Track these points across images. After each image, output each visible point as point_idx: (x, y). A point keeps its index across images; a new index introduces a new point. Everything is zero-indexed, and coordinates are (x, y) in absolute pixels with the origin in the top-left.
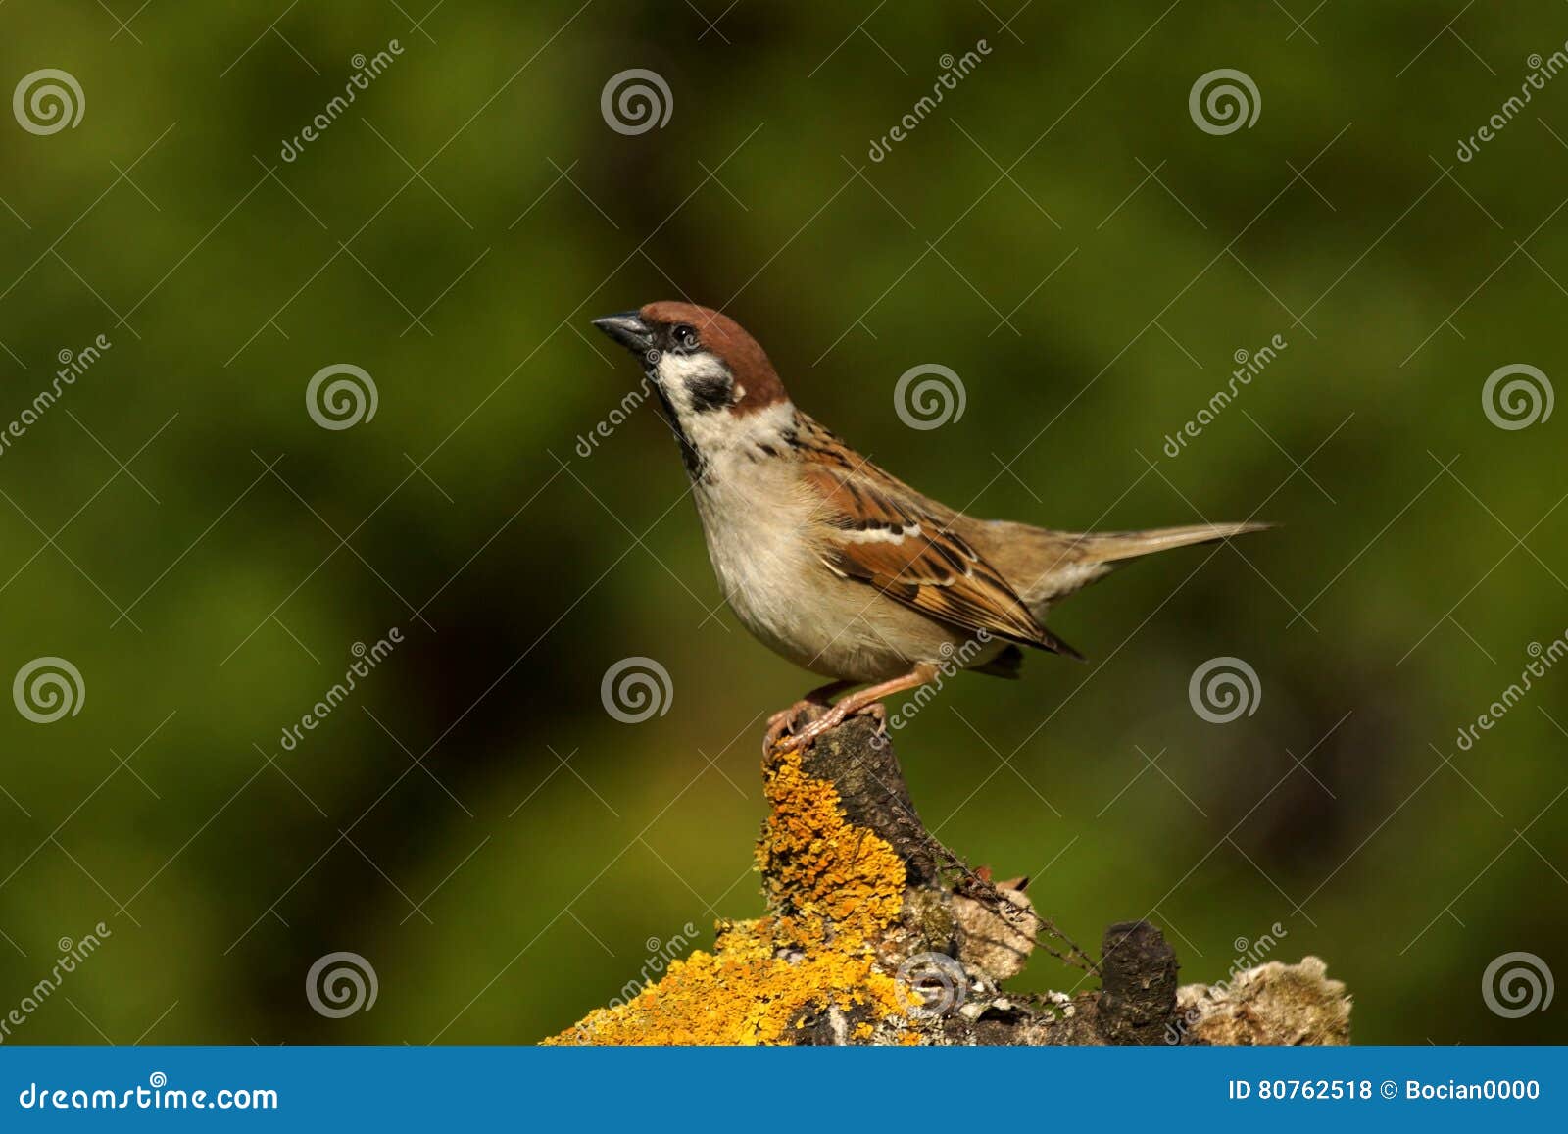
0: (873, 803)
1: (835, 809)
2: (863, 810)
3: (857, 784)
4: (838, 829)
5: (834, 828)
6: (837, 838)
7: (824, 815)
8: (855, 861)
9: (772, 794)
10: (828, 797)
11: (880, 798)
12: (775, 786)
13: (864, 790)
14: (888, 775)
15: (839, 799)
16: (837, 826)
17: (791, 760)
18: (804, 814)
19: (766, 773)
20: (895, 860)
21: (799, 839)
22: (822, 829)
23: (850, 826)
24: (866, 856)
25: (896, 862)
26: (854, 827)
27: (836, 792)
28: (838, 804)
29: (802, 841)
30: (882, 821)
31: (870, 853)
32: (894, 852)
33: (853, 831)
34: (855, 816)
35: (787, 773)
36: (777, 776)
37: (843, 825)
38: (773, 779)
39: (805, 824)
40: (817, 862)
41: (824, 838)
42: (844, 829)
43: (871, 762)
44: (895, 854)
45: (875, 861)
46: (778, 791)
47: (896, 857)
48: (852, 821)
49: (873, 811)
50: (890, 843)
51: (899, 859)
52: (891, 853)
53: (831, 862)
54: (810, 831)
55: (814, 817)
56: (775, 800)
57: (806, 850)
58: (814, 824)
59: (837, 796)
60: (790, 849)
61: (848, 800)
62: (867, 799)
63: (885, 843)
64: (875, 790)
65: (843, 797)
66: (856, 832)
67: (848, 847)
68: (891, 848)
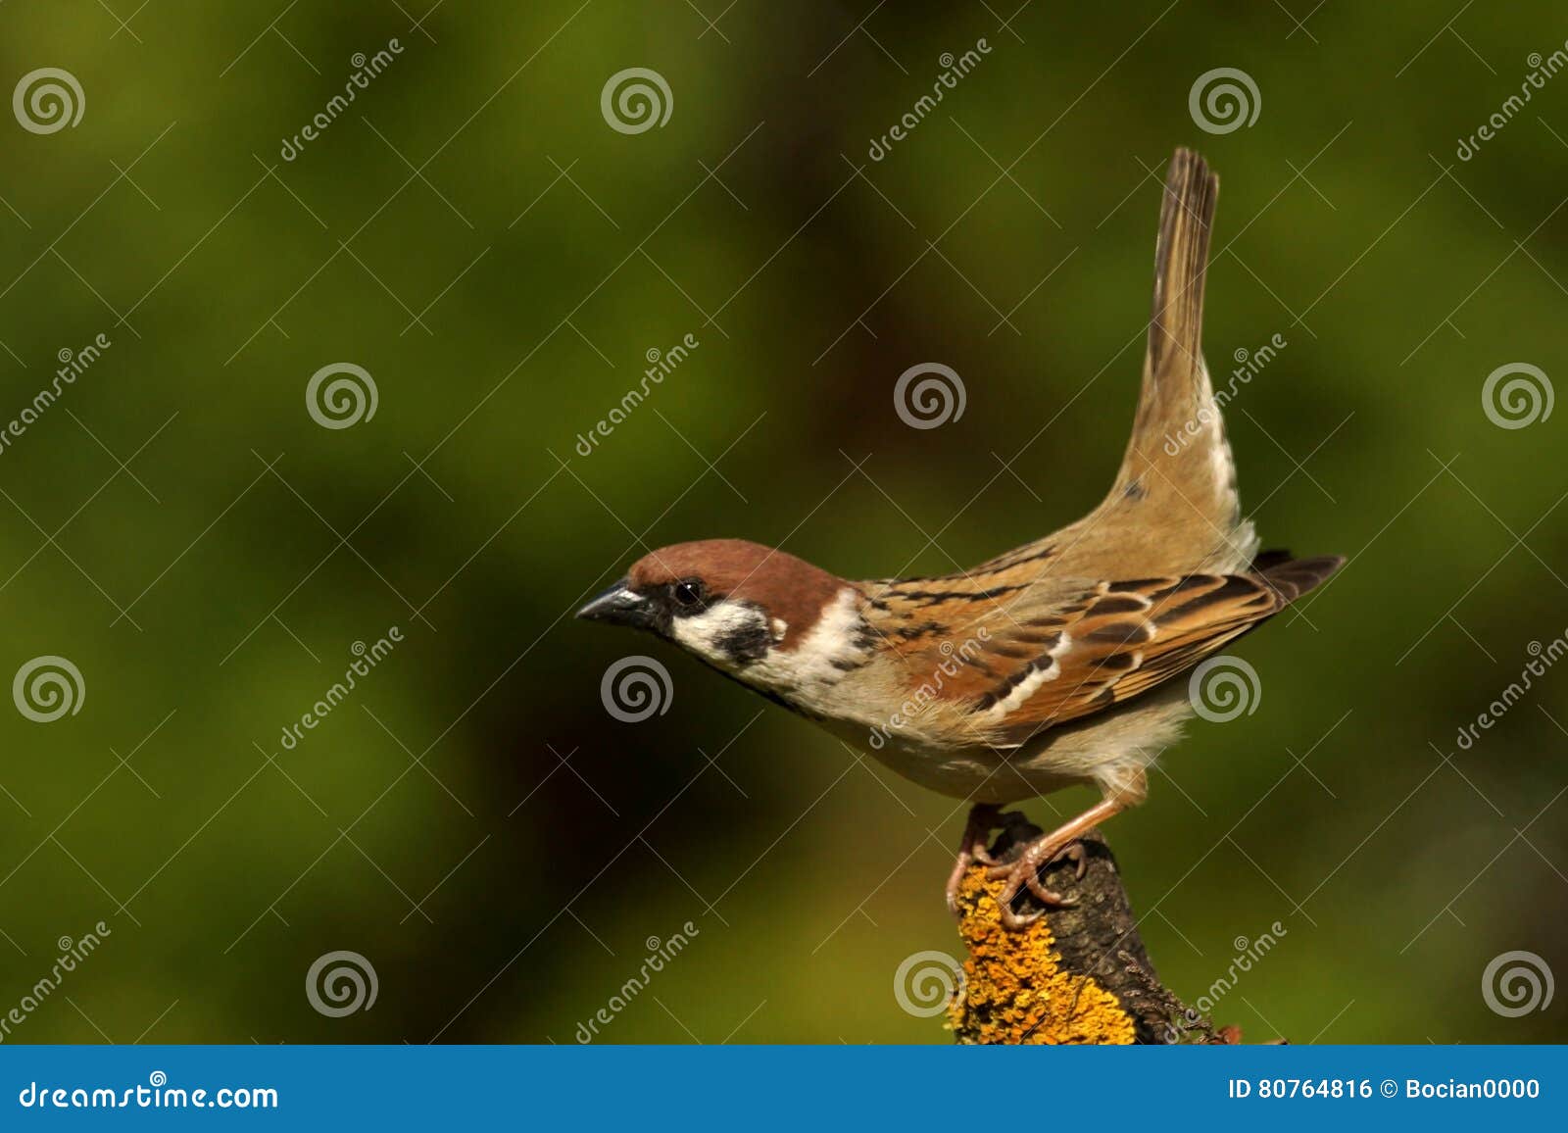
0: (1094, 945)
1: (1047, 952)
2: (1081, 953)
3: (1074, 922)
4: (1051, 977)
5: (1046, 976)
6: (1050, 988)
7: (1033, 960)
8: (1072, 1017)
9: (969, 933)
10: (1039, 937)
11: (1103, 940)
12: (971, 922)
13: (1083, 929)
14: (1113, 910)
15: (1052, 940)
16: (1050, 973)
17: (992, 890)
18: (1008, 958)
19: (961, 907)
20: (1120, 1018)
21: (1002, 989)
22: (1030, 977)
23: (1065, 974)
24: (1086, 1011)
25: (1123, 1020)
26: (1071, 975)
27: (1048, 931)
28: (1051, 947)
29: (1006, 992)
30: (1106, 968)
31: (1090, 1008)
32: (1120, 1007)
33: (1069, 980)
34: (1072, 961)
35: (988, 907)
36: (975, 910)
37: (1057, 973)
38: (969, 914)
39: (1010, 971)
40: (1024, 1019)
41: (1033, 988)
42: (1057, 979)
43: (1092, 894)
44: (1121, 1009)
45: (1096, 1018)
46: (976, 930)
47: (1122, 1013)
48: (1068, 968)
49: (1094, 955)
50: (1116, 995)
51: (1125, 1016)
52: (1116, 1007)
53: (1041, 1019)
54: (1016, 980)
55: (1020, 962)
56: (972, 940)
57: (1010, 1003)
58: (1021, 971)
59: (1050, 936)
60: (990, 1002)
61: (1063, 941)
62: (1087, 941)
63: (1109, 996)
64: (1098, 929)
65: (1057, 938)
66: (1073, 981)
67: (1062, 1000)
68: (1116, 1002)
